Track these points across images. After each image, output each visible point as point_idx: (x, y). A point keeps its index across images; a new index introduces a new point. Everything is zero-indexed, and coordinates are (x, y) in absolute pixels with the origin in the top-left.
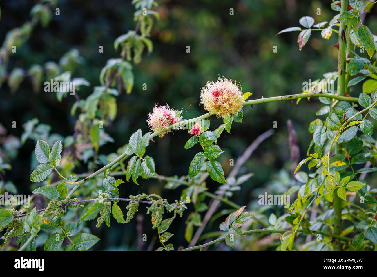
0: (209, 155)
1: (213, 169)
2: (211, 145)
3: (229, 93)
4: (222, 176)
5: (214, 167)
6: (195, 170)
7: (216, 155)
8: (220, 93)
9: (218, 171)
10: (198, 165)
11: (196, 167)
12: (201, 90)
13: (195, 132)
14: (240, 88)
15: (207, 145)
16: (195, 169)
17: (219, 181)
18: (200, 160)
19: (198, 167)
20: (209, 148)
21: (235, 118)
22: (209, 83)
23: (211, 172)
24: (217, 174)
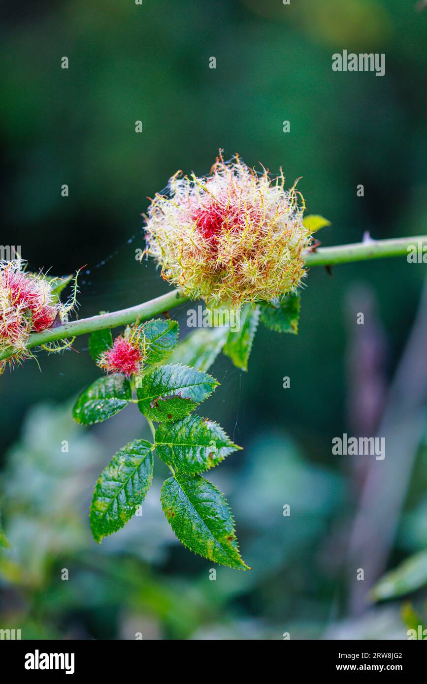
0: (177, 456)
1: (190, 508)
2: (183, 418)
3: (261, 224)
4: (226, 537)
5: (195, 501)
6: (118, 508)
7: (208, 459)
8: (228, 220)
9: (212, 517)
10: (130, 487)
11: (122, 497)
12: (150, 203)
13: (123, 363)
14: (300, 205)
15: (170, 416)
16: (115, 505)
17: (214, 555)
18: (139, 471)
19: (127, 497)
20: (178, 427)
21: (266, 312)
22: (178, 178)
23: (183, 520)
24: (205, 529)
